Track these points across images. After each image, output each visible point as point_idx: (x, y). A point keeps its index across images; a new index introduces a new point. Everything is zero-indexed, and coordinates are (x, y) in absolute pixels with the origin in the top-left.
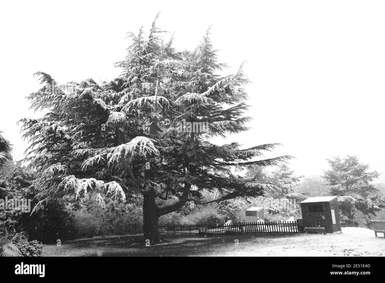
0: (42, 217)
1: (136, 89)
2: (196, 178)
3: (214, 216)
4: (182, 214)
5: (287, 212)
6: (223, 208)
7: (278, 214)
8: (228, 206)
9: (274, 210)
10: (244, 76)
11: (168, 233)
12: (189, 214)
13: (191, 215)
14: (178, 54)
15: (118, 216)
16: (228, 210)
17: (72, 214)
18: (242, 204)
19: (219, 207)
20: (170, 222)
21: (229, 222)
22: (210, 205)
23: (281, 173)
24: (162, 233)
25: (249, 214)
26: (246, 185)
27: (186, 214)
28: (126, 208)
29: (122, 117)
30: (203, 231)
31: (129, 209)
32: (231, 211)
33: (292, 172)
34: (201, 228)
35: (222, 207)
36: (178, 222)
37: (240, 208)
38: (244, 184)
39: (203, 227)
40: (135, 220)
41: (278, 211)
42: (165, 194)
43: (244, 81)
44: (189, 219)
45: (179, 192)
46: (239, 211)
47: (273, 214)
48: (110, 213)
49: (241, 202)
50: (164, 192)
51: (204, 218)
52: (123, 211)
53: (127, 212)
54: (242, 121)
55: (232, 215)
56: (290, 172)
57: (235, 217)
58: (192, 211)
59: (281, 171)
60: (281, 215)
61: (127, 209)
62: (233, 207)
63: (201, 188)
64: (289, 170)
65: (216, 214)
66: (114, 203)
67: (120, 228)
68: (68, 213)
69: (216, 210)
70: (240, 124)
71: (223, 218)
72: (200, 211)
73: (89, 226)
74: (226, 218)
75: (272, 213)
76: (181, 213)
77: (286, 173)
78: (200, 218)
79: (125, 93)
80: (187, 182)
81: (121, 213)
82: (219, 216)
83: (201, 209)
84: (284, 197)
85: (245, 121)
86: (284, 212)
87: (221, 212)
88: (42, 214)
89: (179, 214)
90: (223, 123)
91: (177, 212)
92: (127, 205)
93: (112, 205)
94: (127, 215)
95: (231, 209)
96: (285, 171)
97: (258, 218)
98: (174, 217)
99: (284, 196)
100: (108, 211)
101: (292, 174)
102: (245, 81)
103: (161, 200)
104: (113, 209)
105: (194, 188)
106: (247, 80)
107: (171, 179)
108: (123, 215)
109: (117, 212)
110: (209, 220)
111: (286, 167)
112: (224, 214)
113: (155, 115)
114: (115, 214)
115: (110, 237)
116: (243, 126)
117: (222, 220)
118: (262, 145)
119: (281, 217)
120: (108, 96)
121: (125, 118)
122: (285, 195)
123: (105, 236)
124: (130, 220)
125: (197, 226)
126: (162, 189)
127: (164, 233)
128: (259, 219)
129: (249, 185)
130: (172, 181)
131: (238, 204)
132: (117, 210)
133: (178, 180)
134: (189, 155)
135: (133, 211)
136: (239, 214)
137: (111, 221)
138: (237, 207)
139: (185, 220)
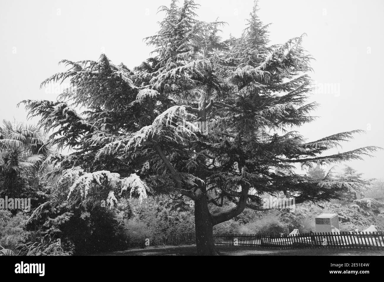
0: (89, 226)
1: (172, 63)
2: (256, 176)
3: (276, 224)
4: (241, 223)
5: (360, 220)
6: (286, 215)
7: (348, 222)
8: (291, 213)
9: (344, 218)
10: (304, 52)
11: (226, 244)
12: (248, 222)
13: (250, 224)
14: (224, 43)
15: (171, 225)
16: (291, 218)
17: (122, 223)
18: (306, 211)
19: (280, 215)
20: (228, 231)
21: (295, 232)
22: (270, 212)
23: (346, 176)
24: (219, 244)
25: (319, 221)
26: (319, 184)
27: (245, 223)
28: (179, 217)
29: (151, 94)
30: (266, 242)
31: (183, 217)
32: (295, 219)
33: (360, 175)
34: (264, 238)
35: (284, 214)
36: (237, 232)
37: (304, 215)
38: (317, 183)
39: (266, 237)
40: (190, 229)
41: (348, 218)
42: (220, 201)
43: (305, 59)
44: (249, 228)
45: (236, 198)
46: (303, 218)
47: (343, 222)
48: (162, 222)
49: (304, 209)
50: (219, 198)
51: (265, 227)
52: (177, 220)
53: (181, 220)
54: (305, 110)
55: (297, 223)
56: (358, 175)
57: (300, 226)
58: (251, 219)
59: (346, 175)
60: (352, 223)
61: (181, 217)
62: (296, 214)
63: (261, 190)
64: (356, 173)
65: (278, 221)
66: (167, 211)
67: (174, 238)
68: (118, 222)
69: (277, 218)
70: (304, 113)
71: (287, 227)
72: (260, 219)
73: (141, 235)
74: (290, 226)
75: (341, 221)
76: (240, 221)
77: (353, 176)
78: (261, 226)
79: (160, 72)
80: (245, 182)
81: (175, 222)
82: (282, 225)
83: (261, 217)
84: (353, 203)
85: (309, 109)
86: (355, 220)
87: (284, 220)
88: (89, 222)
89: (237, 223)
90: (284, 107)
91: (236, 221)
92: (181, 213)
93: (165, 213)
94: (181, 224)
95: (295, 216)
96: (351, 174)
97: (332, 226)
98: (232, 225)
99: (352, 201)
100: (161, 220)
101: (359, 177)
102: (307, 59)
103: (218, 207)
104: (166, 218)
105: (253, 191)
106: (309, 57)
107: (224, 179)
108: (177, 223)
109: (170, 221)
110: (271, 229)
111: (352, 170)
112: (287, 221)
113: (196, 92)
114: (168, 223)
115: (164, 248)
116: (307, 115)
117: (285, 229)
118: (335, 135)
119: (352, 226)
120: (139, 77)
121: (156, 94)
122: (355, 200)
123: (159, 246)
124: (184, 229)
125: (258, 236)
126: (216, 195)
127: (222, 244)
128: (333, 228)
129: (323, 184)
130: (226, 181)
131: (302, 211)
132: (170, 218)
133: (233, 179)
134: (245, 149)
135: (187, 220)
136: (303, 222)
137: (164, 230)
138: (300, 214)
139: (244, 229)
